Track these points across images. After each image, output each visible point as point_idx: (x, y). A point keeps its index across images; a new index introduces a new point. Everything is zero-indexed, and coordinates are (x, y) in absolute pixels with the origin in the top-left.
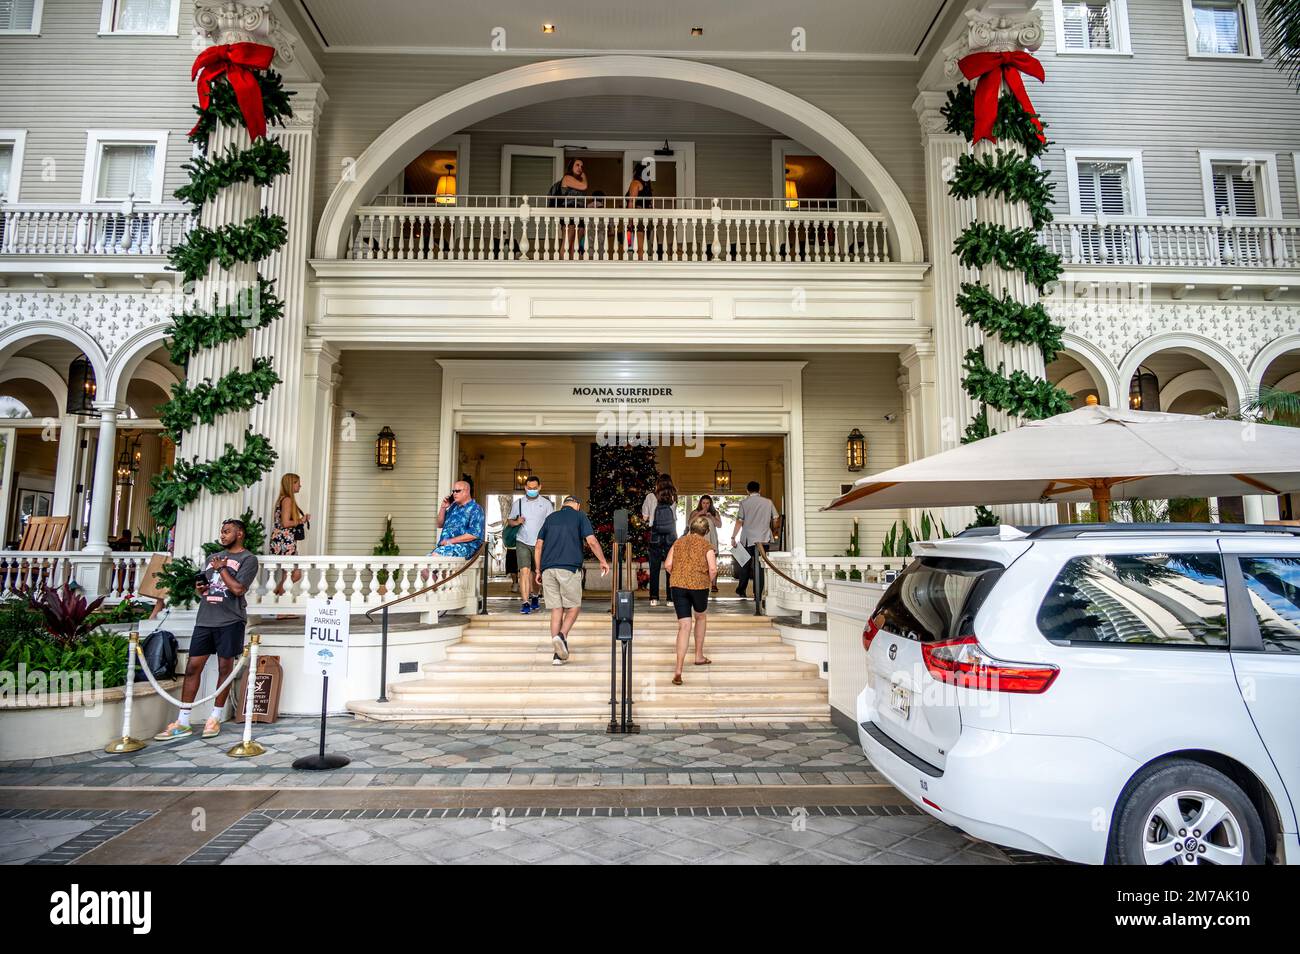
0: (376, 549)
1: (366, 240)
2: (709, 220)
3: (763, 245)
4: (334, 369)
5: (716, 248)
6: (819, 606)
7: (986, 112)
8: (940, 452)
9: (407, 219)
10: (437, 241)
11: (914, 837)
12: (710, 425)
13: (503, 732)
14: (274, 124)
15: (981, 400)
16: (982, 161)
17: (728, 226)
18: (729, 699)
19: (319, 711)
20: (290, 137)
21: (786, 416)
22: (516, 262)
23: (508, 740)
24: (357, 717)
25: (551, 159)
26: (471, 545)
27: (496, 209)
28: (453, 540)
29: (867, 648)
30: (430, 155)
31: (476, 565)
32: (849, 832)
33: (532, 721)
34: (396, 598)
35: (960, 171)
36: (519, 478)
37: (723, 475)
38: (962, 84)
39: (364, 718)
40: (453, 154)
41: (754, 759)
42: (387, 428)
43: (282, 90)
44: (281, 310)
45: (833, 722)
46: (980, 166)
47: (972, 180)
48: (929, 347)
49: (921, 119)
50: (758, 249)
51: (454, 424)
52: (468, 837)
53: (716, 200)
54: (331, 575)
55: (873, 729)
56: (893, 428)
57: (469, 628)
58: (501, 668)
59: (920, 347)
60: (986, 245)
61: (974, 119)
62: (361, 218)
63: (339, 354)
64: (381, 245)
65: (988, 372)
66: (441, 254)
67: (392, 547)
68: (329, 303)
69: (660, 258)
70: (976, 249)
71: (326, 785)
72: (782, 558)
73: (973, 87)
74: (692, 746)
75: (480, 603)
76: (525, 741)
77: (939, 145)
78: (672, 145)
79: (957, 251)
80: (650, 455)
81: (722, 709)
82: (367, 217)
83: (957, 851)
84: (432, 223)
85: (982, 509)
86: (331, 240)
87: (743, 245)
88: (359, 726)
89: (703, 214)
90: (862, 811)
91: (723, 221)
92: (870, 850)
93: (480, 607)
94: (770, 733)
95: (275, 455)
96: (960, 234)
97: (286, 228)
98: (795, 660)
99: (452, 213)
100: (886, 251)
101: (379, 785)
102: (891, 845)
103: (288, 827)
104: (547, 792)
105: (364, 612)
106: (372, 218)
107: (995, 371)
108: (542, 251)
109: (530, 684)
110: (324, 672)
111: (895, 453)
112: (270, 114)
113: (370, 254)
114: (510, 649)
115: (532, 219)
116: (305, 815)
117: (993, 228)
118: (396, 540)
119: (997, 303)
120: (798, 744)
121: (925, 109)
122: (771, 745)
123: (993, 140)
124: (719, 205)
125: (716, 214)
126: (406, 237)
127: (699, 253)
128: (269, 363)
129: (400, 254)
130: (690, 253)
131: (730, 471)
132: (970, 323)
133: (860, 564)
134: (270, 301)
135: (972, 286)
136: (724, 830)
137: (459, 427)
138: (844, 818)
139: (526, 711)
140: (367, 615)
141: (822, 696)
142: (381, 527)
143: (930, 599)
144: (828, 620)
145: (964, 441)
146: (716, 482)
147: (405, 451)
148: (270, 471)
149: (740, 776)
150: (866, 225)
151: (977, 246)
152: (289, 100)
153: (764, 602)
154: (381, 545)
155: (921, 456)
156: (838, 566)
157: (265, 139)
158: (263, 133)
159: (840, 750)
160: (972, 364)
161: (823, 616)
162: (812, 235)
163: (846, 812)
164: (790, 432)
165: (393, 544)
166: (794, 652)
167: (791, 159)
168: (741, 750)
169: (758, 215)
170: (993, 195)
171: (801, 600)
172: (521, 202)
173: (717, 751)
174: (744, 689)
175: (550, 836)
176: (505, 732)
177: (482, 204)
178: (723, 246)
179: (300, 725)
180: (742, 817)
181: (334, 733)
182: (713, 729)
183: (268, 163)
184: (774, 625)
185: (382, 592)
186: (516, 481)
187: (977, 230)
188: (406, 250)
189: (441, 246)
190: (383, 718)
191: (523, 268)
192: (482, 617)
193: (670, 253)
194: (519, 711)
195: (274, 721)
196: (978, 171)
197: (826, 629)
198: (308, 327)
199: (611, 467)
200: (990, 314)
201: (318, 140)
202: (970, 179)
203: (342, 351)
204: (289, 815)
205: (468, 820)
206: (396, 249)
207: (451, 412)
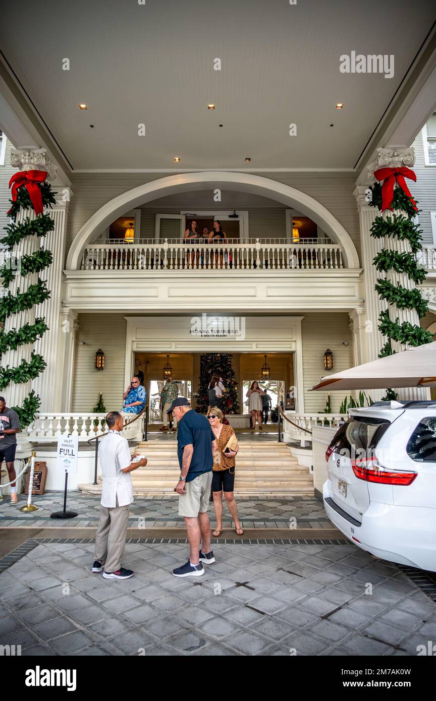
0: (94, 408)
1: (90, 260)
2: (255, 249)
3: (281, 260)
4: (75, 322)
5: (258, 262)
6: (308, 438)
7: (388, 196)
8: (369, 361)
9: (110, 250)
10: (124, 260)
11: (351, 556)
12: (257, 347)
13: (153, 500)
14: (47, 207)
15: (388, 336)
16: (386, 220)
17: (264, 252)
18: (265, 484)
19: (64, 489)
20: (55, 213)
21: (294, 343)
22: (162, 270)
23: (155, 504)
24: (83, 492)
25: (179, 220)
26: (139, 407)
27: (153, 245)
28: (131, 405)
29: (327, 461)
30: (122, 219)
31: (142, 417)
32: (318, 553)
33: (167, 494)
34: (102, 433)
35: (375, 224)
36: (166, 372)
37: (266, 371)
38: (376, 183)
39: (86, 493)
40: (133, 218)
41: (275, 515)
42: (100, 350)
43: (51, 191)
44: (50, 295)
45: (316, 496)
46: (385, 222)
47: (381, 229)
48: (363, 309)
49: (358, 199)
50: (279, 263)
51: (132, 348)
52: (132, 553)
53: (258, 239)
54: (72, 422)
55: (331, 501)
56: (347, 348)
57: (138, 448)
58: (153, 468)
59: (359, 310)
60: (389, 261)
61: (382, 200)
62: (88, 250)
63: (77, 315)
64: (97, 263)
65: (391, 323)
66: (126, 267)
67: (102, 408)
68: (72, 290)
69: (231, 268)
70: (383, 263)
71: (66, 526)
72: (291, 414)
73: (381, 185)
74: (245, 508)
75: (144, 435)
76: (163, 505)
77: (366, 212)
78: (237, 213)
79: (375, 263)
80: (229, 361)
81: (261, 489)
82: (91, 249)
83: (372, 563)
84: (122, 252)
85: (390, 390)
86: (74, 261)
87: (271, 260)
88: (83, 497)
89: (252, 246)
90: (327, 542)
91: (261, 249)
92: (328, 562)
93: (143, 438)
94: (284, 502)
95: (45, 364)
96: (377, 255)
97: (52, 256)
98: (298, 465)
99: (131, 247)
100: (341, 263)
101: (91, 526)
102: (339, 560)
103: (46, 547)
104: (172, 531)
105: (87, 440)
106: (93, 250)
107: (394, 322)
108: (174, 264)
109: (167, 476)
110: (66, 470)
111: (348, 361)
112: (45, 203)
113: (92, 267)
114: (157, 459)
115: (169, 249)
116: (55, 541)
117: (392, 253)
118: (104, 404)
119: (395, 289)
120: (297, 508)
121: (359, 194)
122: (284, 508)
123: (392, 210)
124: (259, 242)
125: (258, 246)
126: (110, 258)
127: (250, 265)
128: (44, 320)
129: (107, 267)
130: (245, 265)
131: (269, 369)
132: (382, 298)
133: (329, 417)
134: (44, 291)
135: (382, 280)
136: (257, 551)
137: (135, 349)
138: (317, 546)
139: (164, 489)
140: (88, 442)
141: (311, 483)
142: (97, 398)
143: (359, 436)
144: (313, 445)
145: (380, 357)
146: (262, 374)
147: (108, 361)
148: (43, 372)
149: (267, 523)
150: (331, 250)
151: (385, 261)
152: (54, 196)
153: (283, 435)
154: (97, 407)
155: (360, 364)
156: (318, 418)
157: (43, 215)
158: (42, 211)
159: (318, 511)
160: (383, 318)
161: (311, 442)
162: (305, 255)
163: (318, 542)
164: (296, 351)
165: (102, 406)
166: (297, 461)
167: (295, 218)
168: (269, 510)
169: (278, 246)
170: (392, 236)
171: (300, 435)
172: (164, 241)
173: (257, 511)
174: (272, 479)
175: (171, 553)
176: (154, 500)
177: (145, 243)
178: (261, 261)
179: (56, 496)
180: (267, 544)
181: (71, 500)
182: (256, 499)
183: (44, 226)
184: (288, 447)
185: (96, 430)
186: (164, 374)
187: (384, 253)
188: (109, 265)
189: (126, 263)
190: (95, 493)
191: (165, 273)
192: (144, 442)
193: (236, 265)
194: (161, 489)
195: (43, 494)
196: (384, 225)
197: (312, 449)
198: (62, 302)
199: (211, 367)
200: (391, 294)
201: (68, 214)
202: (380, 229)
203: (79, 314)
204: (47, 541)
205: (133, 545)
206: (104, 265)
207: (131, 342)
